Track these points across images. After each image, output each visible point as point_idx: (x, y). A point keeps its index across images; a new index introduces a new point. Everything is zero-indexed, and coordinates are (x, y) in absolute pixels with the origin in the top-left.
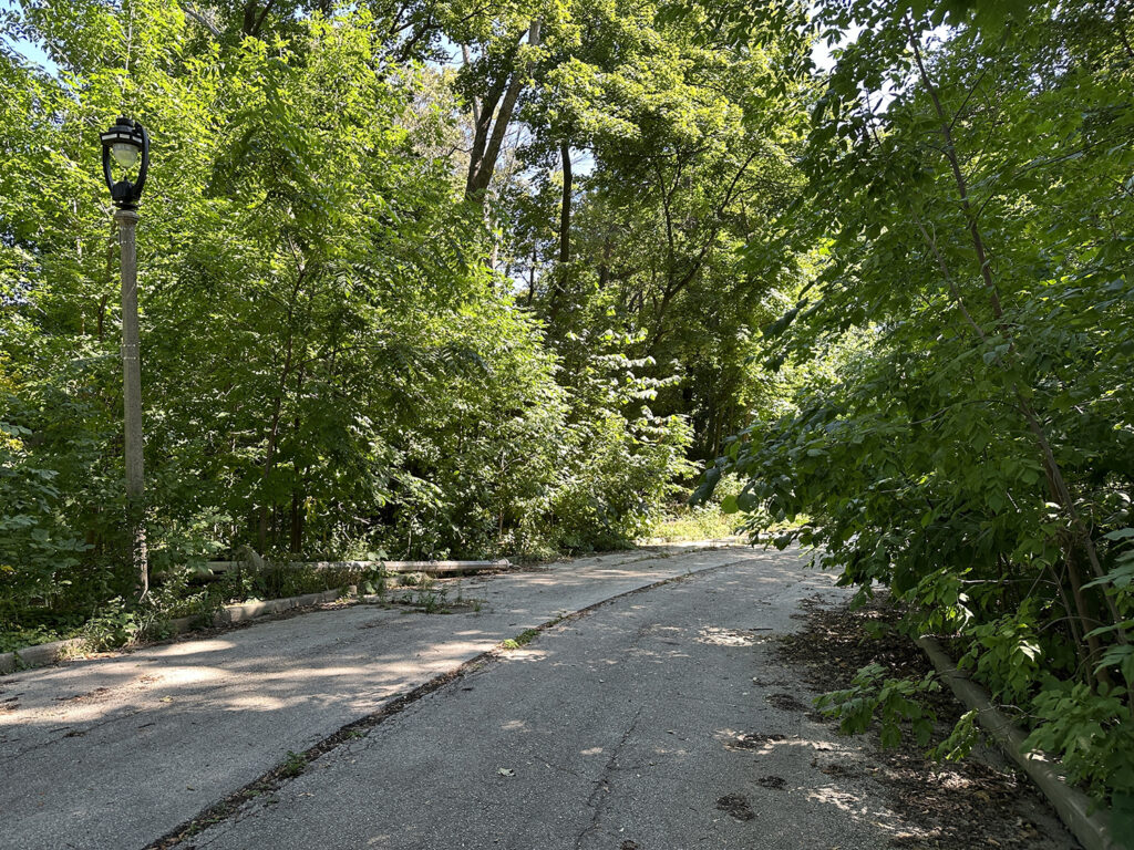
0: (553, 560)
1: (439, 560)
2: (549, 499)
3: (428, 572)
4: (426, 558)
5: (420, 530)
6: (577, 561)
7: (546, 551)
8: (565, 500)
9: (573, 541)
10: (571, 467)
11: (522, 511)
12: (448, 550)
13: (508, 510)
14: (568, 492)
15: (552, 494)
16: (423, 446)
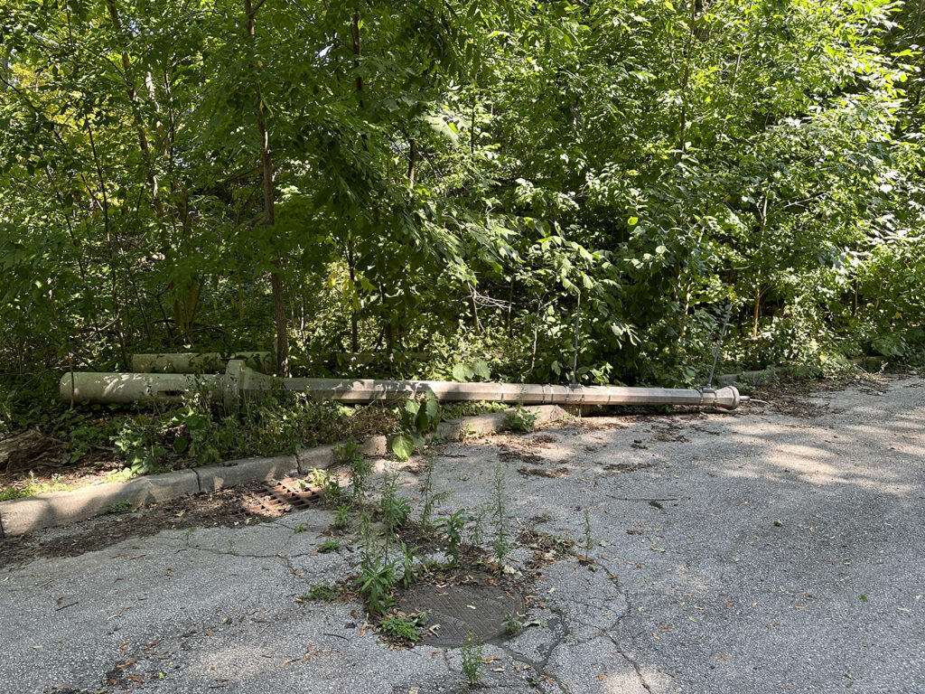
0: (845, 381)
1: (588, 384)
2: (847, 268)
3: (562, 405)
4: (562, 381)
5: (555, 330)
6: (898, 386)
7: (831, 362)
8: (883, 270)
9: (888, 346)
10: (898, 215)
11: (791, 291)
12: (609, 366)
13: (767, 289)
14: (888, 259)
15: (855, 262)
16: (603, 180)
